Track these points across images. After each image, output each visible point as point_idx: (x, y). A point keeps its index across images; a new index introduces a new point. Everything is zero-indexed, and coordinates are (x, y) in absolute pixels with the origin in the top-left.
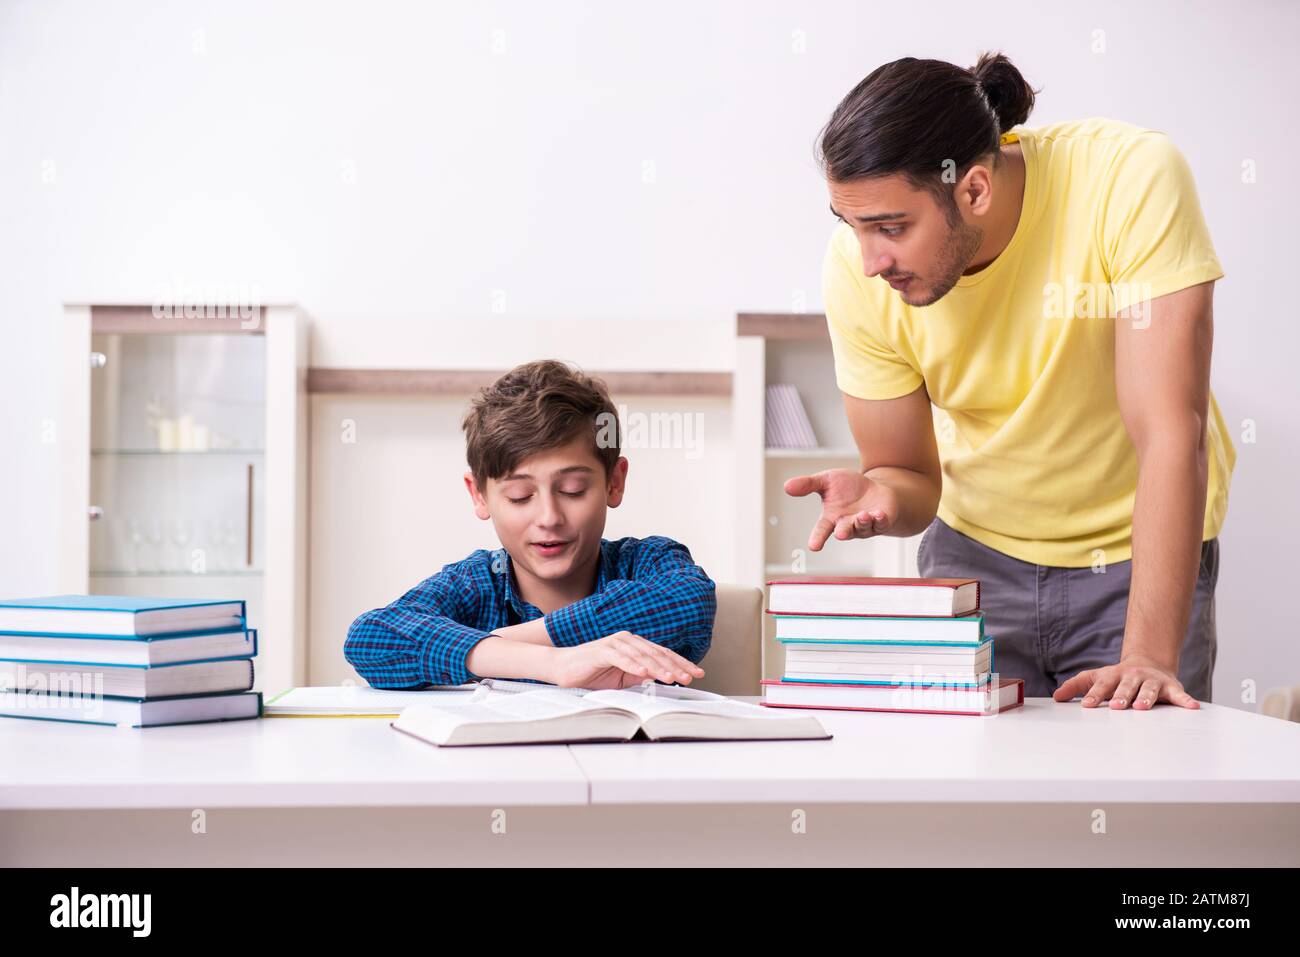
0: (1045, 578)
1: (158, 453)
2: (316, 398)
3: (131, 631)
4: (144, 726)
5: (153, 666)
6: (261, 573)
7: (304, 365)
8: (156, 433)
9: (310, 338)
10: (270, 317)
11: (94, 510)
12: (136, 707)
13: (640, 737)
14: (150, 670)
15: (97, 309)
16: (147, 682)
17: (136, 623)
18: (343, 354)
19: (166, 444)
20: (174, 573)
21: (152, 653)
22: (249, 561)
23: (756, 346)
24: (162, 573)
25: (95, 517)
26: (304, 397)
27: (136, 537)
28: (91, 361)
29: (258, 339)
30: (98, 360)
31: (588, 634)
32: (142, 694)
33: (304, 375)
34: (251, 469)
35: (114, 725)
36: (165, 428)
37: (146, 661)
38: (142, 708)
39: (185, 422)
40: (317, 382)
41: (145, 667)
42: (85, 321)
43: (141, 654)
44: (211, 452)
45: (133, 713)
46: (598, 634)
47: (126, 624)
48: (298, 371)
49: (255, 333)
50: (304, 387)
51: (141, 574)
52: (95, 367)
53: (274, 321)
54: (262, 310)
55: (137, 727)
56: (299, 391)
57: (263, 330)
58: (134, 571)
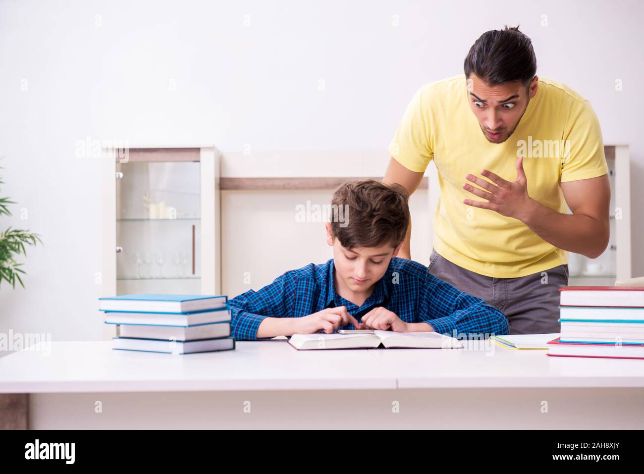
0: (497, 282)
1: (148, 219)
2: (223, 192)
3: (179, 311)
4: (185, 354)
5: (190, 326)
6: (200, 278)
7: (218, 177)
8: (148, 210)
9: (221, 163)
10: (202, 153)
11: (118, 248)
12: (181, 345)
13: (381, 346)
14: (188, 328)
16: (186, 333)
17: (182, 306)
18: (236, 171)
19: (152, 215)
20: (157, 278)
21: (189, 320)
22: (194, 272)
24: (151, 278)
25: (119, 251)
26: (218, 191)
27: (139, 261)
28: (116, 176)
29: (197, 163)
30: (119, 175)
32: (183, 339)
33: (218, 181)
34: (194, 227)
35: (170, 353)
36: (152, 208)
37: (186, 324)
38: (184, 346)
39: (161, 205)
40: (224, 185)
41: (185, 327)
43: (184, 321)
45: (180, 347)
47: (177, 307)
48: (216, 179)
49: (194, 161)
50: (218, 187)
51: (141, 279)
52: (118, 179)
53: (203, 155)
54: (198, 150)
55: (181, 354)
56: (216, 189)
57: (199, 160)
58: (138, 277)
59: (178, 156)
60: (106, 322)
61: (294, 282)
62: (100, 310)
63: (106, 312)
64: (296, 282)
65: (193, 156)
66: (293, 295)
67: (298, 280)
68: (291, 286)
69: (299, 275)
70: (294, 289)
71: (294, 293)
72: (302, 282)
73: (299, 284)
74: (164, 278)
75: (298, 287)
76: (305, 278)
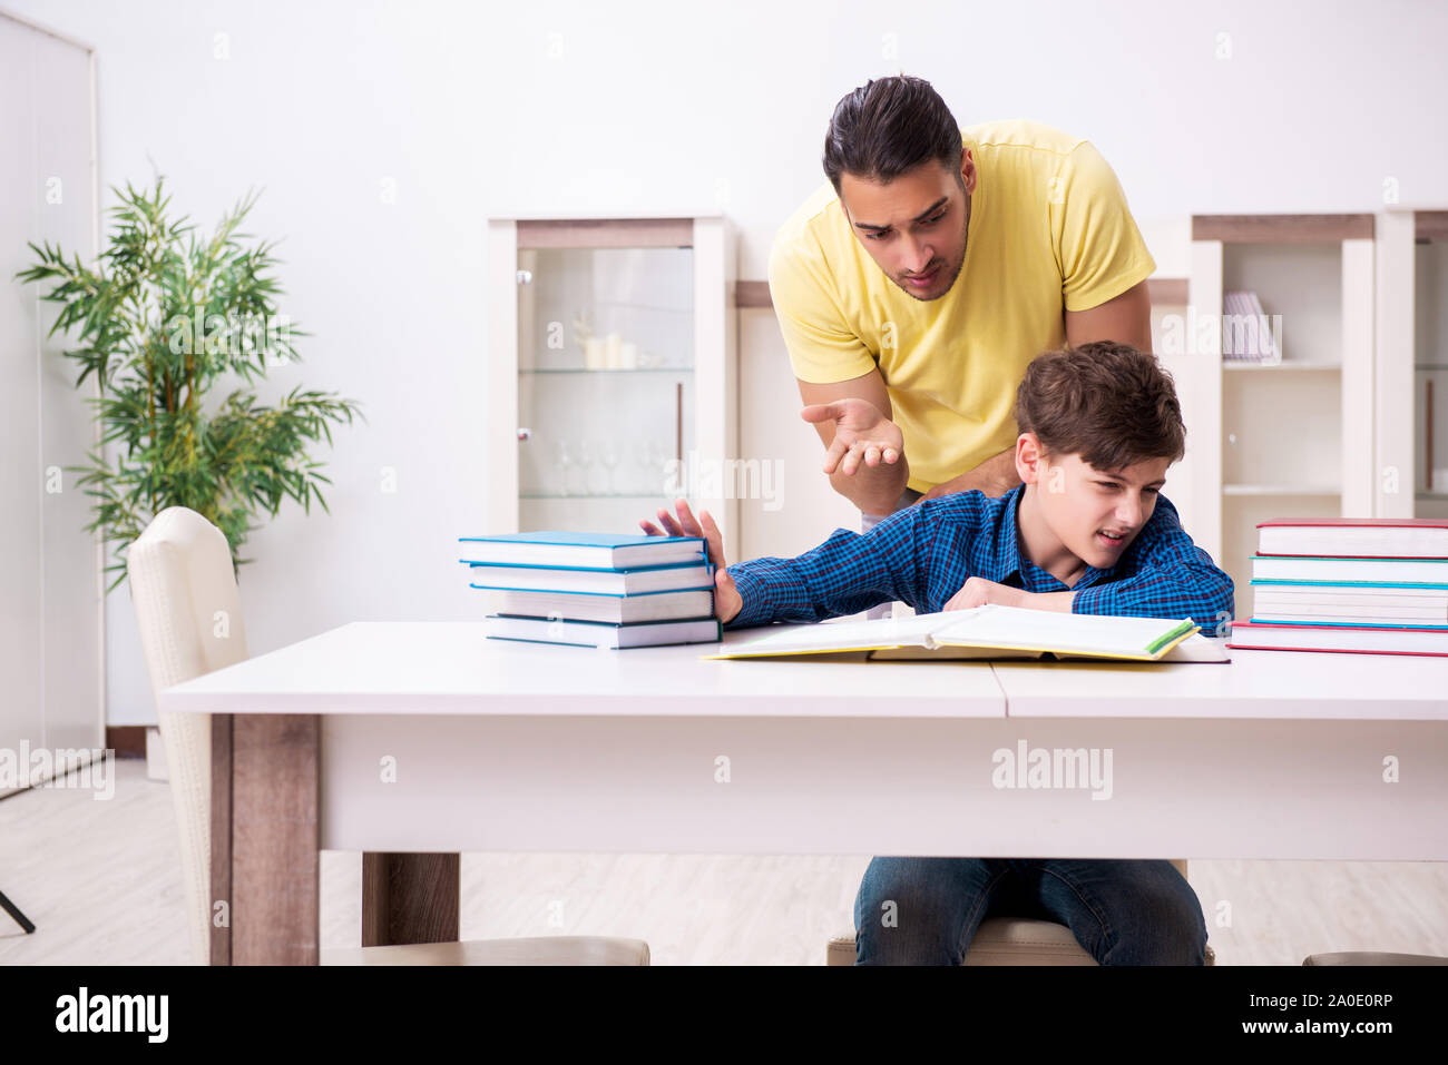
1: (585, 371)
2: (744, 311)
3: (610, 565)
4: (621, 648)
5: (628, 595)
7: (733, 279)
8: (584, 351)
9: (739, 251)
10: (698, 230)
11: (522, 431)
12: (614, 631)
14: (626, 599)
15: (522, 225)
16: (622, 609)
17: (614, 558)
19: (593, 363)
20: (603, 496)
21: (628, 584)
23: (1213, 251)
24: (591, 495)
25: (523, 438)
26: (733, 311)
27: (565, 459)
28: (517, 277)
29: (686, 252)
30: (523, 276)
31: (1104, 609)
32: (620, 621)
33: (733, 288)
34: (680, 387)
35: (595, 647)
36: (593, 346)
37: (623, 591)
38: (619, 633)
39: (612, 339)
40: (746, 297)
41: (622, 597)
42: (511, 234)
43: (619, 585)
44: (639, 370)
45: (612, 636)
46: (1113, 611)
47: (605, 558)
48: (727, 284)
49: (682, 247)
50: (732, 301)
51: (571, 496)
52: (521, 285)
53: (700, 233)
54: (688, 222)
55: (615, 649)
56: (727, 305)
57: (689, 244)
58: (564, 493)
59: (647, 235)
60: (472, 585)
61: (932, 524)
62: (461, 561)
63: (473, 565)
64: (935, 526)
65: (678, 235)
66: (926, 550)
67: (941, 523)
68: (925, 532)
69: (944, 514)
70: (930, 538)
71: (928, 545)
72: (948, 528)
73: (940, 531)
74: (618, 495)
75: (939, 536)
76: (955, 525)
